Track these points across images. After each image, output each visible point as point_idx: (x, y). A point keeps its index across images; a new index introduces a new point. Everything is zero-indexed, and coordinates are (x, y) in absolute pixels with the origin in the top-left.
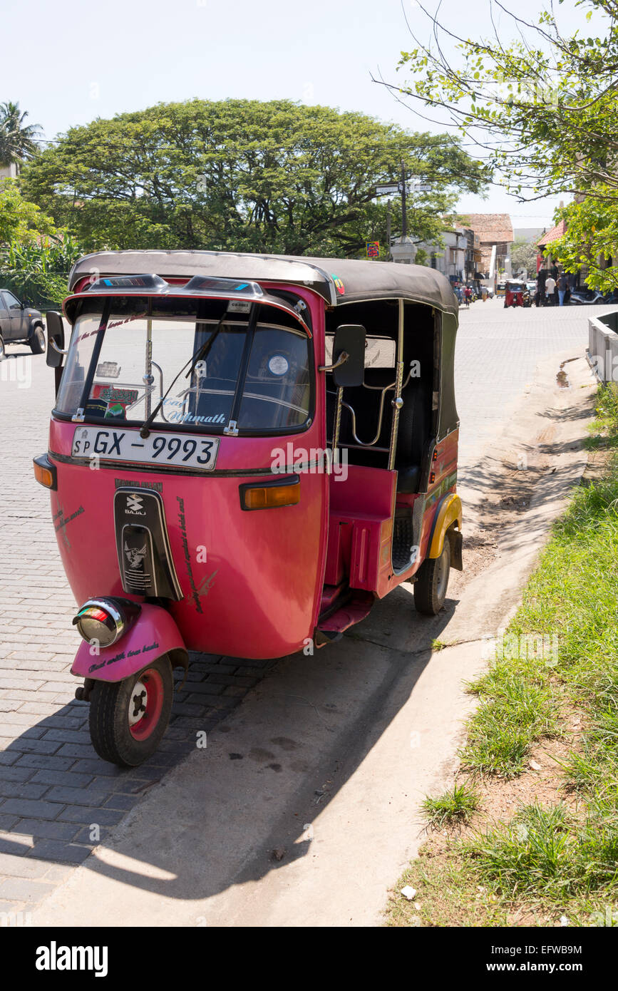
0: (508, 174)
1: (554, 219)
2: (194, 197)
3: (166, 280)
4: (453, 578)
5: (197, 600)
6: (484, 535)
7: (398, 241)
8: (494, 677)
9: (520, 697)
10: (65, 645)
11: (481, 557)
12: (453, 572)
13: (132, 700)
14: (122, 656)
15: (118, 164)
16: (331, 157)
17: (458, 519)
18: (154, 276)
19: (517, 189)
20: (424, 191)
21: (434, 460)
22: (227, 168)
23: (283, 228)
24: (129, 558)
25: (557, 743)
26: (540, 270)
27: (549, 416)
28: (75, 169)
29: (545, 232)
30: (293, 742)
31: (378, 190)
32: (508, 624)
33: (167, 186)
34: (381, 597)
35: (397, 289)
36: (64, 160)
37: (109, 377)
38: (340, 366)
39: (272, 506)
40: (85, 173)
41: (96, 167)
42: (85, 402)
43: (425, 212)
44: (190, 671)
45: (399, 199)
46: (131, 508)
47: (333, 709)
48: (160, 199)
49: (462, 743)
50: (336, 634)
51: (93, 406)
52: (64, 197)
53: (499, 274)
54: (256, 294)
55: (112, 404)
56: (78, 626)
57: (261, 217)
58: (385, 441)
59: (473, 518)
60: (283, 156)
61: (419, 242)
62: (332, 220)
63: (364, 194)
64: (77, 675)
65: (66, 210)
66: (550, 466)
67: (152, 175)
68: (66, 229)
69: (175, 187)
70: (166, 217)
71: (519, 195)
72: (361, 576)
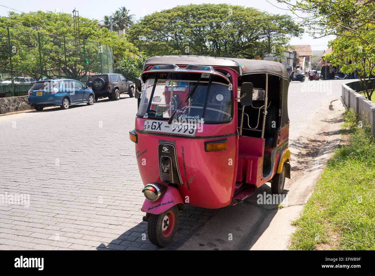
0: (310, 28)
1: (328, 46)
2: (190, 40)
3: (178, 66)
4: (287, 182)
5: (188, 185)
6: (299, 166)
7: (267, 55)
8: (302, 219)
9: (312, 227)
10: (139, 202)
11: (298, 174)
12: (287, 179)
13: (163, 222)
14: (160, 205)
15: (162, 28)
16: (241, 24)
17: (289, 159)
18: (174, 65)
19: (313, 34)
20: (277, 37)
21: (279, 135)
22: (202, 29)
23: (223, 51)
24: (163, 168)
25: (327, 245)
26: (322, 66)
27: (326, 122)
28: (147, 31)
29: (324, 51)
30: (224, 241)
31: (259, 36)
32: (308, 199)
33: (180, 36)
34: (258, 187)
35: (265, 70)
36: (143, 27)
37: (157, 102)
38: (243, 98)
39: (217, 150)
40: (150, 32)
41: (154, 30)
42: (148, 111)
43: (277, 44)
44: (185, 213)
45: (267, 40)
46: (164, 150)
47: (239, 229)
48: (177, 41)
49: (289, 244)
50: (241, 200)
51: (151, 112)
52: (142, 41)
53: (306, 68)
54: (212, 71)
55: (158, 112)
56: (144, 193)
57: (214, 47)
58: (260, 127)
59: (295, 159)
60: (223, 24)
61: (275, 56)
62: (242, 48)
63: (254, 38)
64: (143, 211)
65: (143, 45)
66: (326, 140)
67: (174, 32)
68: (143, 52)
69: (183, 36)
70: (179, 48)
71: (314, 36)
72: (250, 179)
